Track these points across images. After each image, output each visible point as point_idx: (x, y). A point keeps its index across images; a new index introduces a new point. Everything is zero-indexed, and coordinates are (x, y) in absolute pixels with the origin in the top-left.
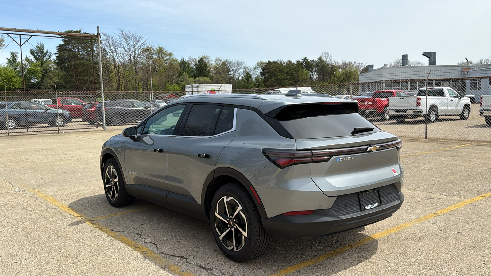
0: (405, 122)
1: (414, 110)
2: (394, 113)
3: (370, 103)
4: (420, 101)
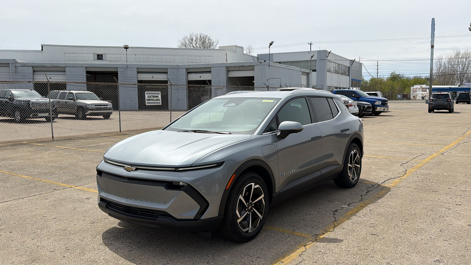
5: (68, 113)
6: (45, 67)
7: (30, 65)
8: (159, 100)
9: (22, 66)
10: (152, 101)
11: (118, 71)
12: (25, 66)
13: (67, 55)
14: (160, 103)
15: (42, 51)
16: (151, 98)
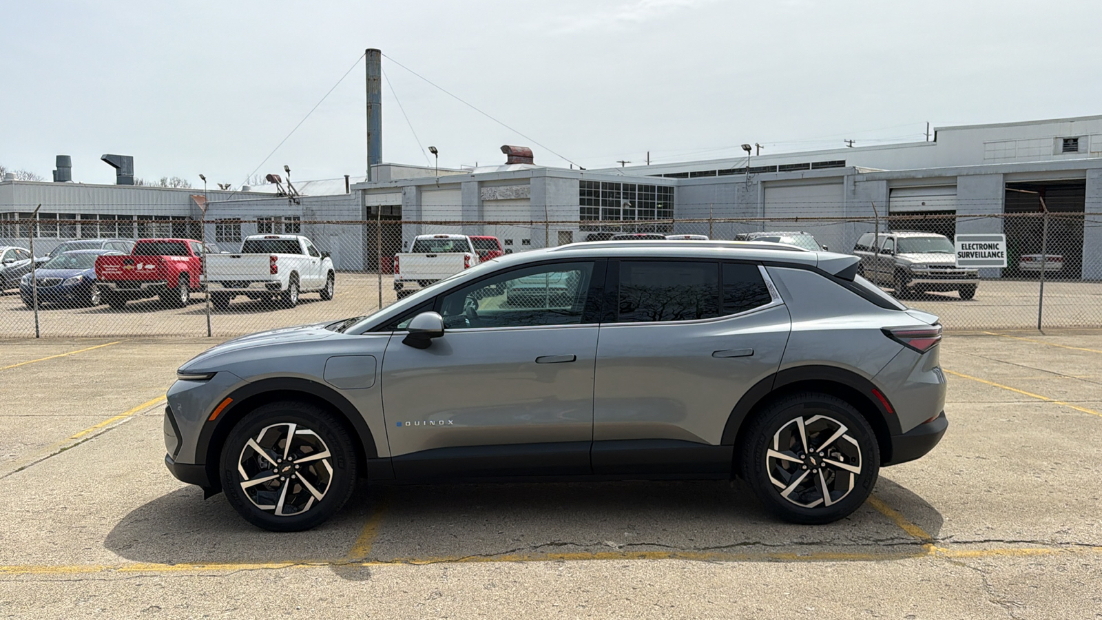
0: (231, 306)
1: (267, 281)
2: (218, 288)
3: (151, 267)
4: (277, 263)
5: (887, 284)
6: (914, 179)
7: (884, 176)
8: (1000, 255)
9: (867, 181)
10: (974, 258)
11: (1087, 178)
12: (872, 180)
13: (989, 147)
14: (1003, 264)
15: (935, 143)
16: (972, 251)
